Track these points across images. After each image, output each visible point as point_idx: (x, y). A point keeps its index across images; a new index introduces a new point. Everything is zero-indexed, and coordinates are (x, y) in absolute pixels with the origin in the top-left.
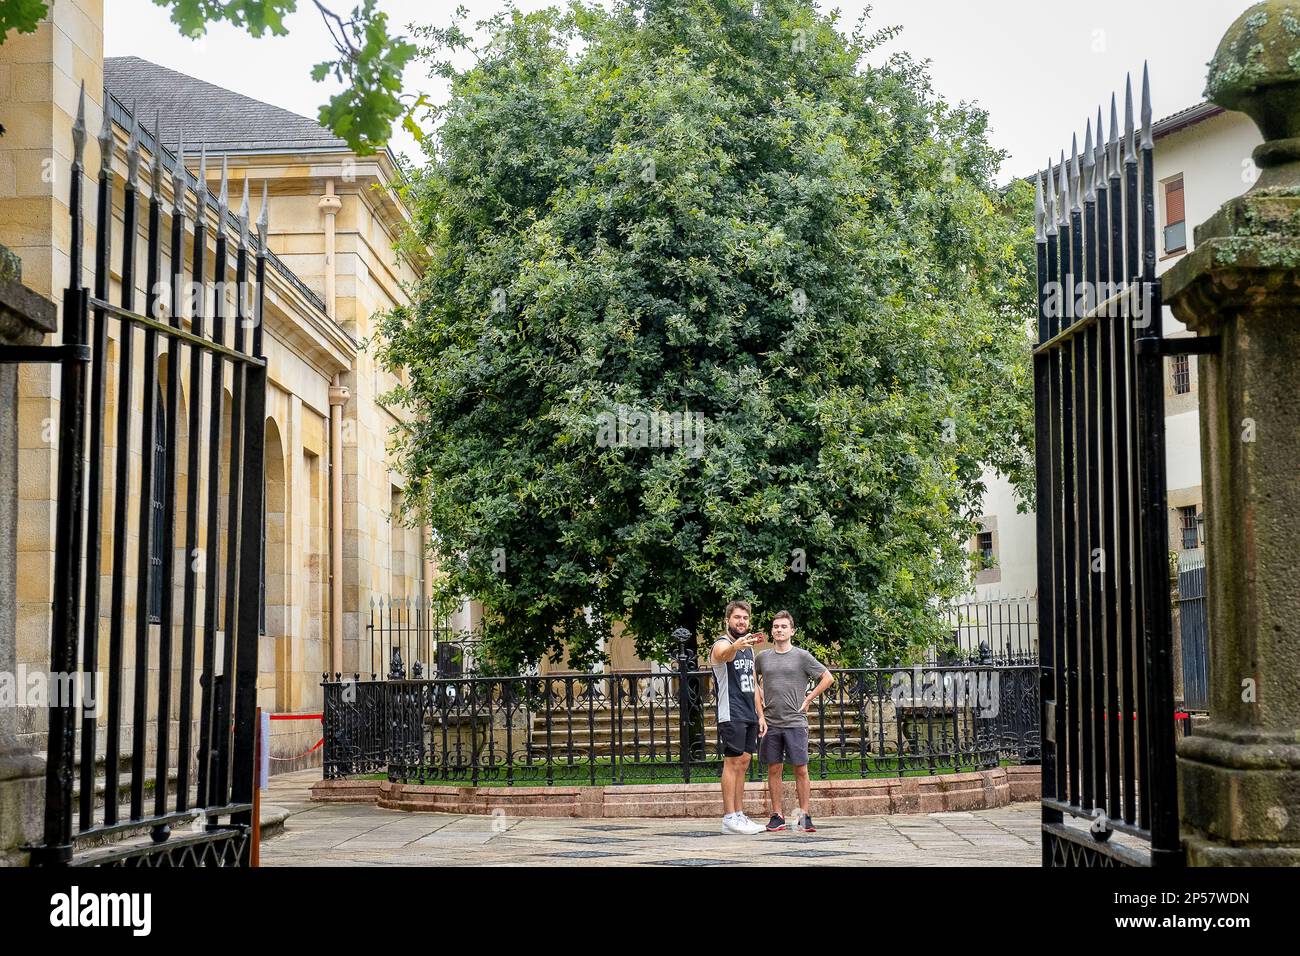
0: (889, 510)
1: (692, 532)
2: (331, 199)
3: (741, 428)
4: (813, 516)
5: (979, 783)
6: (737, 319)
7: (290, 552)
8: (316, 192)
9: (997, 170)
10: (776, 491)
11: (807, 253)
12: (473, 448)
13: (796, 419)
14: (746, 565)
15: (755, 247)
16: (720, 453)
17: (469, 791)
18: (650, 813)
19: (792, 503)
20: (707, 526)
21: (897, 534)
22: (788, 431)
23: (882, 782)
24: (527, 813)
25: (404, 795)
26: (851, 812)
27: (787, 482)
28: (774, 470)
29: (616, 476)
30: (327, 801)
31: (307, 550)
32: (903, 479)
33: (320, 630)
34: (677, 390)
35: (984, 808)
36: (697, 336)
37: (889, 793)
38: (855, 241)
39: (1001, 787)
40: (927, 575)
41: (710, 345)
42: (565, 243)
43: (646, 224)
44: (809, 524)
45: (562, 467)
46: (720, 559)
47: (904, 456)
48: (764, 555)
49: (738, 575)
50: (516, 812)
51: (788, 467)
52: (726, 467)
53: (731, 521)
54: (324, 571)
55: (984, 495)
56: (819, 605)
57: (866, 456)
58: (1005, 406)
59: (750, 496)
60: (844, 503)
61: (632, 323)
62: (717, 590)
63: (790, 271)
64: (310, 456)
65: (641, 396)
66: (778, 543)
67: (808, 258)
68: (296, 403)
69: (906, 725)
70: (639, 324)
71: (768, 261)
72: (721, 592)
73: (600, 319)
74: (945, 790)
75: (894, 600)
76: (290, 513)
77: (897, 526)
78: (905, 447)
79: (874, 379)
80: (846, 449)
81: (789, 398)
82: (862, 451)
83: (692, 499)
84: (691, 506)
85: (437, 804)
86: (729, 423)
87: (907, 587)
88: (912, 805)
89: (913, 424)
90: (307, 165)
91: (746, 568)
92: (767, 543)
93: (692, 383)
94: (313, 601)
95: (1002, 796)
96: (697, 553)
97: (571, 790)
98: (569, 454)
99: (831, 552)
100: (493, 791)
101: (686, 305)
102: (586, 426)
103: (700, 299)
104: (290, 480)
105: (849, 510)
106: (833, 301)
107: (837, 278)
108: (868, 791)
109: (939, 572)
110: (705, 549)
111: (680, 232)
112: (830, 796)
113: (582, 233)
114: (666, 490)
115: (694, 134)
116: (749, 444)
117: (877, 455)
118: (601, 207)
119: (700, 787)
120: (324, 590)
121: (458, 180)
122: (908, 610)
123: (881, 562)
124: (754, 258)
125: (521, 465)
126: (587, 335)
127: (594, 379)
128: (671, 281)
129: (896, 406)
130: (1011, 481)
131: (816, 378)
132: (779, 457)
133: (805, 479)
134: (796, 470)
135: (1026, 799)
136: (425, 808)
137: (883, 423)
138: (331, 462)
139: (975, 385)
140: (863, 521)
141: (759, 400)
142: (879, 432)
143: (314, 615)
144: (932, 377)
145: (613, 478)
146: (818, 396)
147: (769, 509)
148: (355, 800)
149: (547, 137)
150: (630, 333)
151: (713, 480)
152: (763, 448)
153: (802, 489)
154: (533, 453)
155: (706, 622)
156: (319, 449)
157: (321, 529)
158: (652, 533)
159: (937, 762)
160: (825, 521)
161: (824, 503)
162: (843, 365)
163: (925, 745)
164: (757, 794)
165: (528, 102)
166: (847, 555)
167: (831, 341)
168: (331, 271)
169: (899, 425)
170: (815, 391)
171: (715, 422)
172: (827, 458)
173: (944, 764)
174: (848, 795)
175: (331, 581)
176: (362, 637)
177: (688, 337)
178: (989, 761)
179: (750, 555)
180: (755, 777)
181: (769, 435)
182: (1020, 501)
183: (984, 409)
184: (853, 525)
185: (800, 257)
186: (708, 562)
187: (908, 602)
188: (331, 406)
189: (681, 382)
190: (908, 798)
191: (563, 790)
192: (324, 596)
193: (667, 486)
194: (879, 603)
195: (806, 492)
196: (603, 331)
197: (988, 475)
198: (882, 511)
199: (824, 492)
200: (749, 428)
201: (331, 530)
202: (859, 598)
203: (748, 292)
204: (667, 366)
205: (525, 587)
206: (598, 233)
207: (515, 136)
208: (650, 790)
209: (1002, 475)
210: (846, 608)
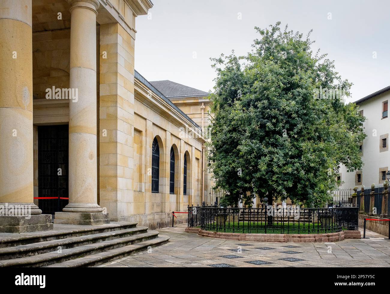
0: (319, 170)
1: (270, 175)
2: (203, 106)
3: (283, 150)
4: (300, 171)
5: (337, 235)
6: (283, 124)
7: (192, 178)
8: (200, 105)
9: (350, 88)
10: (291, 165)
11: (301, 108)
12: (222, 156)
13: (297, 148)
14: (283, 183)
15: (288, 106)
16: (278, 156)
17: (216, 233)
18: (256, 240)
19: (295, 168)
20: (274, 173)
21: (320, 176)
22: (295, 151)
23: (313, 235)
24: (228, 239)
25: (203, 233)
26: (305, 242)
27: (294, 163)
28: (291, 160)
29: (253, 162)
30: (188, 232)
31: (197, 178)
32: (323, 163)
33: (199, 194)
34: (268, 142)
35: (338, 241)
36: (273, 128)
37: (315, 238)
38: (313, 105)
39: (343, 236)
40: (327, 186)
41: (277, 130)
42: (243, 107)
43: (262, 102)
44: (299, 173)
45: (241, 160)
46: (277, 181)
47: (323, 157)
48: (287, 181)
49: (281, 185)
50: (226, 238)
51: (294, 159)
52: (279, 159)
53: (280, 173)
54: (200, 182)
55: (340, 168)
56: (300, 192)
57: (314, 157)
58: (346, 150)
59: (285, 166)
60: (308, 168)
61: (258, 125)
62: (276, 189)
63: (297, 112)
64: (197, 159)
65: (259, 143)
66: (291, 178)
67: (302, 109)
68: (194, 148)
69: (320, 219)
70: (259, 126)
71: (291, 109)
72: (277, 189)
73: (250, 124)
74: (329, 237)
75: (319, 191)
76: (192, 170)
77: (321, 174)
78: (324, 155)
79: (317, 139)
80: (309, 155)
81: (295, 143)
82: (313, 156)
83: (271, 167)
84: (270, 169)
85: (209, 235)
86: (280, 149)
87: (322, 189)
88: (320, 240)
89: (326, 149)
90: (198, 99)
91: (283, 184)
92: (288, 178)
93: (272, 140)
94: (198, 188)
95: (343, 238)
96: (271, 180)
97: (238, 234)
98: (242, 157)
99: (304, 180)
100: (221, 233)
101: (271, 121)
102: (245, 149)
103: (275, 119)
104: (192, 164)
105: (309, 170)
106: (307, 120)
107: (308, 114)
108: (310, 237)
109: (330, 185)
110: (273, 179)
111: (270, 104)
112: (300, 238)
113: (247, 105)
114: (264, 165)
115: (274, 78)
116: (285, 154)
117: (316, 157)
118: (252, 99)
119: (269, 234)
120: (200, 186)
121: (220, 95)
122: (322, 194)
123: (316, 183)
124: (288, 108)
125: (232, 159)
126: (247, 128)
127: (248, 139)
128: (268, 115)
129: (322, 145)
130: (345, 166)
131: (302, 138)
132: (292, 157)
133: (298, 162)
134: (296, 160)
135: (348, 238)
136: (206, 236)
137: (318, 149)
138: (202, 160)
139: (339, 145)
140: (312, 173)
141: (288, 144)
142: (317, 151)
143: (198, 191)
144: (331, 139)
145: (252, 162)
146: (302, 142)
147: (289, 169)
148: (194, 232)
149: (241, 83)
150: (257, 127)
151: (276, 163)
152: (288, 155)
153: (297, 165)
154: (235, 157)
155: (276, 195)
156: (200, 157)
157: (200, 174)
158: (261, 175)
159: (327, 230)
160: (303, 172)
161: (303, 169)
162: (309, 135)
163: (324, 226)
164: (282, 237)
165: (236, 75)
166: (308, 181)
167: (307, 129)
168: (203, 121)
169: (322, 150)
170: (302, 141)
171: (277, 149)
172: (304, 157)
173: (329, 231)
174: (304, 238)
175: (202, 184)
176: (208, 195)
177: (271, 128)
178: (340, 229)
179: (284, 181)
180: (282, 233)
181: (290, 152)
182: (348, 169)
183: (341, 150)
184: (309, 173)
185: (299, 109)
186: (274, 182)
187: (322, 192)
188: (202, 149)
189: (269, 140)
190: (320, 239)
191: (236, 234)
192: (200, 187)
193: (264, 164)
194: (315, 192)
195: (298, 166)
196: (251, 127)
197: (341, 165)
198: (317, 170)
199: (303, 166)
200: (285, 150)
201: (202, 174)
202: (310, 191)
203: (286, 118)
204: (266, 136)
205: (233, 187)
206: (251, 105)
207: (233, 83)
208: (257, 235)
209: (344, 164)
210: (307, 193)
